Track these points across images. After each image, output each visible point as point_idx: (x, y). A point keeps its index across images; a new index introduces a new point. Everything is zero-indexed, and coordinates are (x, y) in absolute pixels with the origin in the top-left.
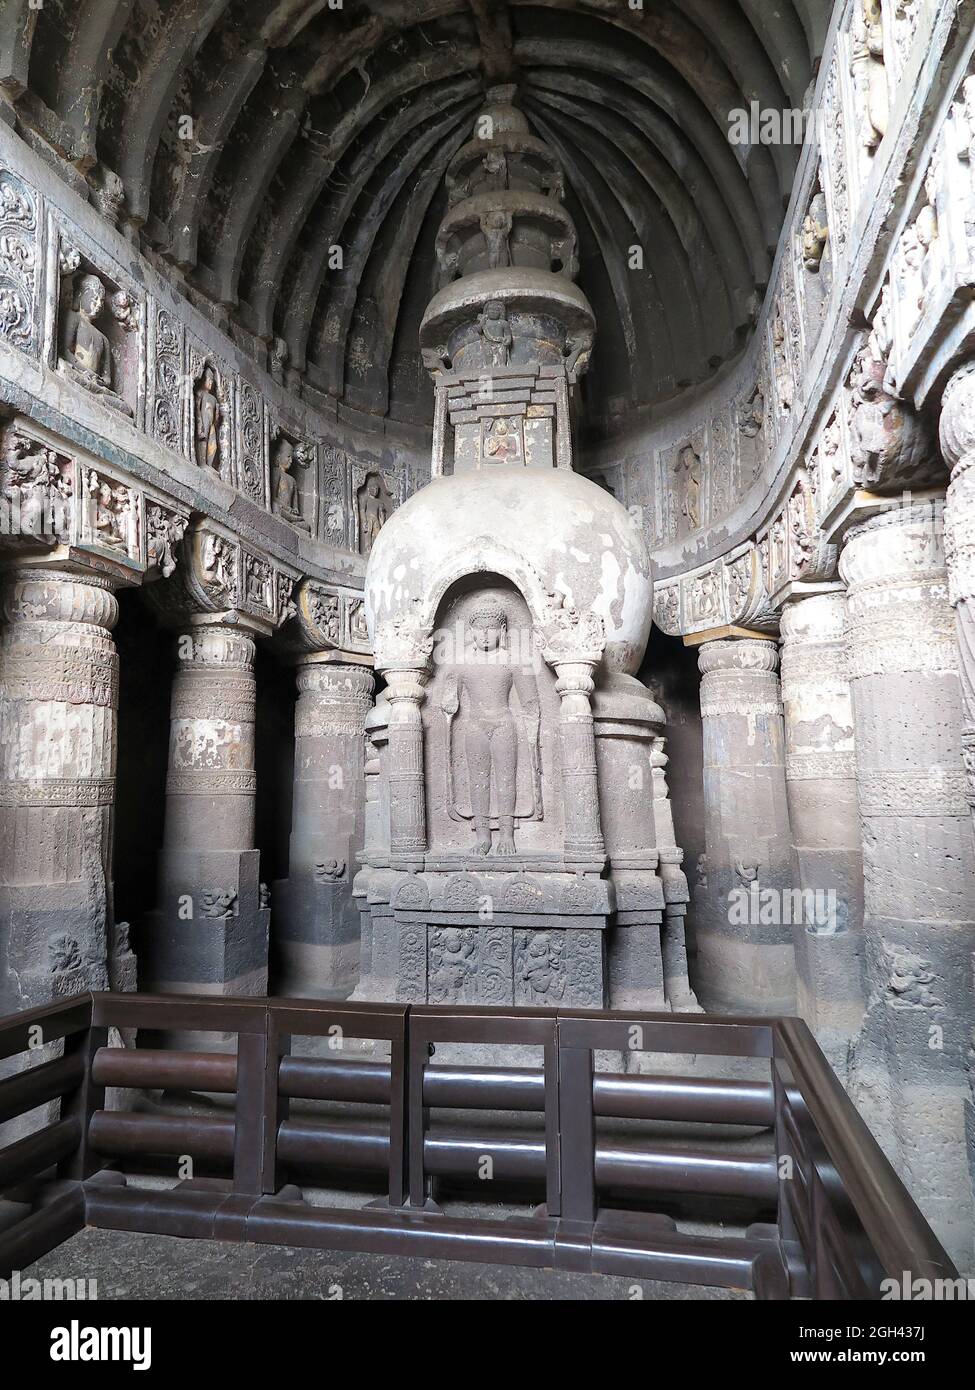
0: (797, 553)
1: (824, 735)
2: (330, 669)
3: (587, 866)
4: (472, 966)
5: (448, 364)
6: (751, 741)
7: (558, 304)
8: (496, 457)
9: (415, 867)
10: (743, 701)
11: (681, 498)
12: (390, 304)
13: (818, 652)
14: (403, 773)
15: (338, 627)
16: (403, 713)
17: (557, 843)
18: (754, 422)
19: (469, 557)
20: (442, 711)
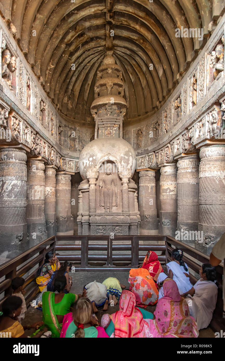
0: (166, 158)
1: (168, 191)
2: (63, 175)
3: (126, 214)
4: (104, 233)
5: (96, 113)
7: (122, 104)
8: (108, 135)
9: (94, 215)
11: (138, 141)
12: (77, 93)
13: (168, 176)
14: (93, 198)
15: (66, 166)
16: (93, 186)
17: (120, 211)
18: (156, 128)
19: (106, 157)
20: (99, 186)
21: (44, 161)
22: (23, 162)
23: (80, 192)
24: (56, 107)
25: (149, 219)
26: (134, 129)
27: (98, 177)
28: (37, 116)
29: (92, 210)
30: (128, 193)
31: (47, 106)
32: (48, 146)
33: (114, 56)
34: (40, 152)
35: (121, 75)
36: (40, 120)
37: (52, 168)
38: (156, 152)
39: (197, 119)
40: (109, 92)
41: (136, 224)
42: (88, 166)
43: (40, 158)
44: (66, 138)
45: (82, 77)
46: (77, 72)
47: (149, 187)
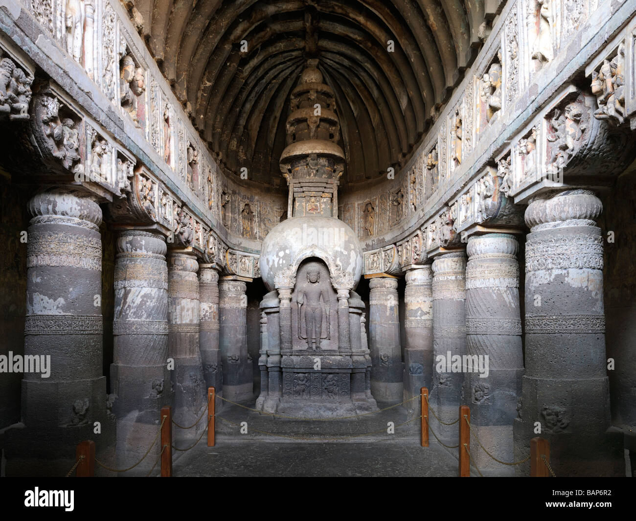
0: (414, 256)
1: (419, 314)
2: (232, 283)
3: (346, 354)
4: (308, 385)
5: (290, 171)
6: (388, 314)
8: (311, 212)
9: (289, 354)
10: (386, 300)
11: (366, 222)
12: (254, 134)
13: (418, 287)
14: (286, 323)
15: (237, 266)
16: (285, 303)
17: (335, 347)
18: (397, 201)
19: (309, 251)
20: (297, 303)
21: (196, 255)
22: (160, 255)
23: (263, 312)
24: (215, 157)
25: (387, 363)
26: (359, 202)
27: (295, 286)
28: (183, 175)
29: (286, 345)
30: (349, 316)
31: (201, 156)
32: (203, 228)
33: (321, 67)
34: (190, 239)
35: (334, 103)
36: (188, 180)
37: (211, 268)
38: (398, 244)
39: (463, 188)
40: (312, 134)
41: (364, 371)
42: (276, 266)
43: (190, 249)
44: (235, 214)
45: (263, 104)
46: (253, 94)
47: (386, 306)
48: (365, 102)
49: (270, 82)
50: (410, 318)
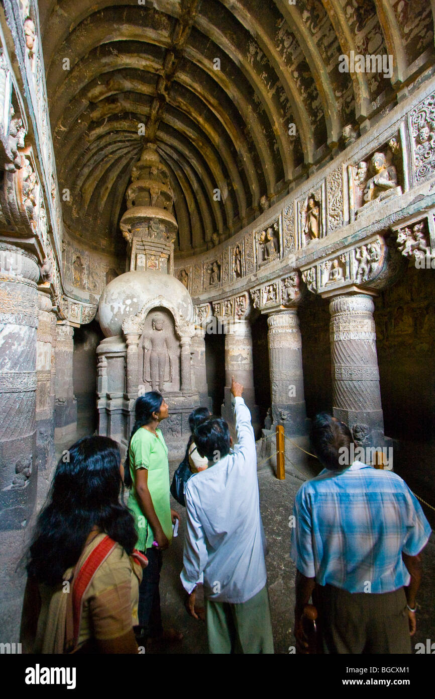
1: (240, 359)
2: (61, 327)
5: (130, 231)
6: (199, 358)
8: (150, 268)
10: (198, 347)
12: (88, 196)
14: (134, 367)
15: (68, 312)
16: (133, 349)
17: (177, 389)
19: (158, 301)
20: (144, 348)
22: (32, 282)
23: (103, 357)
26: (176, 268)
29: (132, 389)
34: (50, 273)
38: (214, 303)
40: (153, 202)
42: (122, 313)
44: (68, 263)
45: (99, 173)
46: (92, 161)
47: (198, 352)
48: (185, 192)
49: (106, 156)
50: (232, 363)
